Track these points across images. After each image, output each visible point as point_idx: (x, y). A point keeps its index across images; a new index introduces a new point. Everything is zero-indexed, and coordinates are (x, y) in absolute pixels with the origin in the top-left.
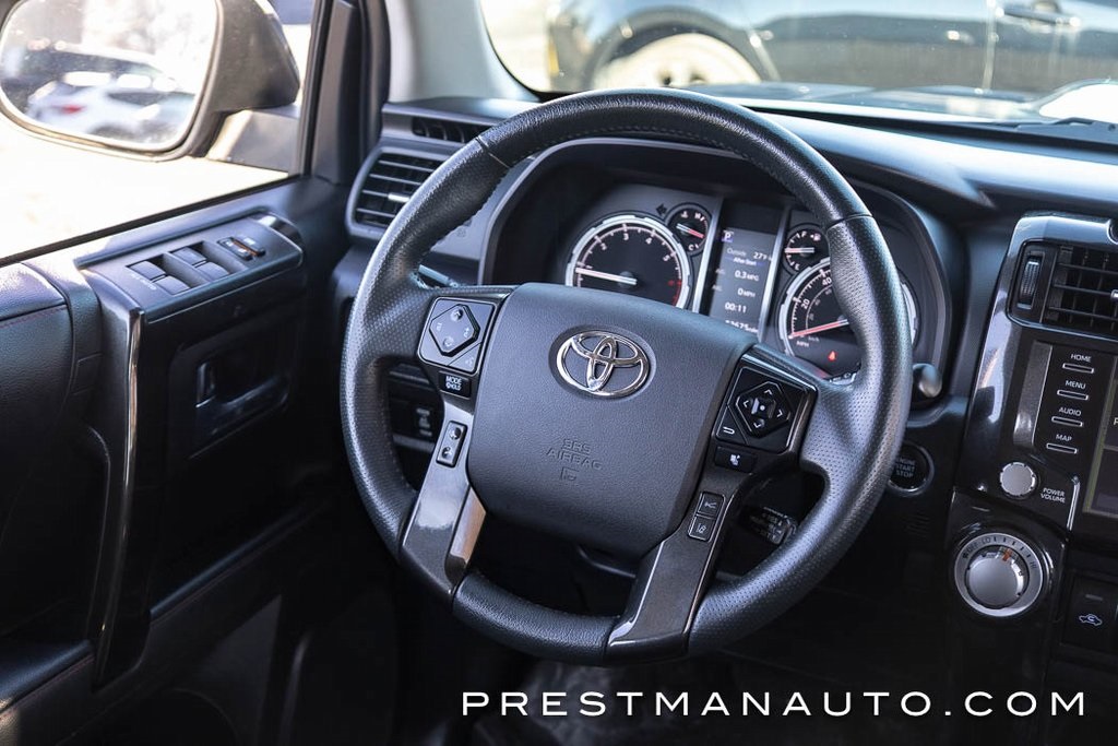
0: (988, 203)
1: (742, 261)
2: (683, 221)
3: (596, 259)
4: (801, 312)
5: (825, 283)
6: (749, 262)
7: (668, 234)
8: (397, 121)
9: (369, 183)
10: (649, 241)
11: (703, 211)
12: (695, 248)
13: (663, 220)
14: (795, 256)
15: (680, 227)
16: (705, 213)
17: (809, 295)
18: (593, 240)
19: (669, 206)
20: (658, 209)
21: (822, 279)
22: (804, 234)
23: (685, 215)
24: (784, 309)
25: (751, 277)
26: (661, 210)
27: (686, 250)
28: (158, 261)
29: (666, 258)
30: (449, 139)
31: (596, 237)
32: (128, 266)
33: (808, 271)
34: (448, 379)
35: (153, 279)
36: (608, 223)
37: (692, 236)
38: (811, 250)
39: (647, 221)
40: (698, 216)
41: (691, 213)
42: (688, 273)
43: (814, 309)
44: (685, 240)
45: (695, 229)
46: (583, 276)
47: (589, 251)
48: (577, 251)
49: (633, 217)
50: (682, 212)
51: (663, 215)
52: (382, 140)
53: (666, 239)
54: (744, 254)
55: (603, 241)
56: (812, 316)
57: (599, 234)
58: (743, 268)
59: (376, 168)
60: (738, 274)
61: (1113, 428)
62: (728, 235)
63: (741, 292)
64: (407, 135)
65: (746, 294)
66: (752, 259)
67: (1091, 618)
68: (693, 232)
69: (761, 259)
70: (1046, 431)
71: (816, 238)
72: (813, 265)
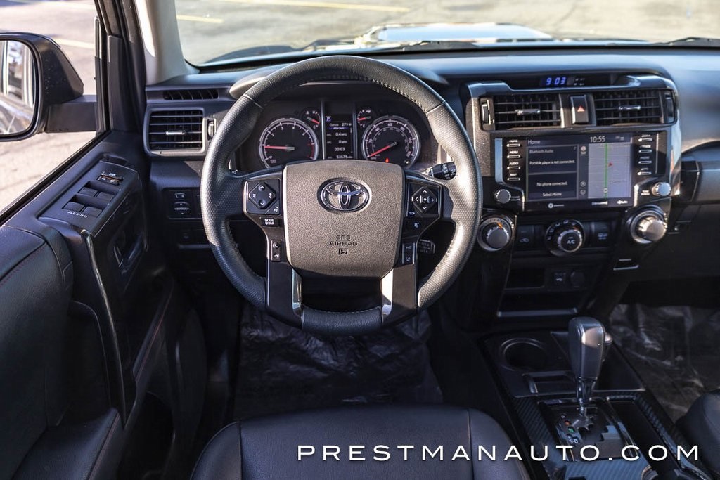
0: (446, 82)
1: (338, 128)
2: (308, 116)
3: (270, 141)
4: (369, 145)
5: (377, 130)
6: (340, 128)
7: (302, 123)
8: (154, 95)
9: (151, 129)
10: (293, 128)
11: (315, 109)
12: (316, 127)
13: (299, 117)
14: (362, 122)
15: (307, 119)
16: (317, 110)
17: (371, 137)
18: (267, 133)
19: (299, 111)
20: (295, 113)
21: (375, 129)
22: (363, 111)
23: (308, 113)
24: (363, 146)
25: (343, 135)
27: (312, 128)
28: (75, 199)
29: (304, 134)
30: (184, 99)
31: (268, 131)
32: (63, 208)
33: (369, 127)
34: (266, 220)
35: (81, 211)
36: (272, 124)
38: (370, 117)
39: (291, 119)
40: (314, 112)
41: (311, 112)
43: (375, 143)
44: (311, 124)
45: (315, 118)
46: (266, 149)
47: (266, 138)
48: (261, 139)
49: (284, 118)
50: (306, 112)
51: (298, 115)
52: (148, 105)
53: (302, 126)
54: (338, 125)
55: (272, 132)
56: (374, 146)
57: (270, 130)
58: (339, 131)
59: (152, 120)
60: (337, 134)
61: (531, 166)
62: (328, 118)
63: (340, 142)
64: (162, 101)
65: (343, 142)
66: (342, 127)
67: (524, 240)
68: (314, 121)
69: (346, 126)
70: (506, 174)
71: (369, 112)
72: (370, 124)
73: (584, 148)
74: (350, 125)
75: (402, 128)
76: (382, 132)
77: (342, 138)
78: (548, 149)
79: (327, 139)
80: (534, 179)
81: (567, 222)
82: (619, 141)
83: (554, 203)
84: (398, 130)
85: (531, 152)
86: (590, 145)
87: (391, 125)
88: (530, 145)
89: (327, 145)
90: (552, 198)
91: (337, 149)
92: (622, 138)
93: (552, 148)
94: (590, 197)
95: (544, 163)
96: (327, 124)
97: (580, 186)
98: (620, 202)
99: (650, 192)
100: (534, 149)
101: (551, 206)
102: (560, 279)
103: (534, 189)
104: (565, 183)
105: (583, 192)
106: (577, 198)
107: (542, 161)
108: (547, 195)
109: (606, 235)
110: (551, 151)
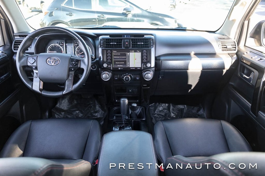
3: (51, 50)
7: (59, 45)
8: (17, 36)
9: (14, 45)
10: (57, 47)
19: (58, 42)
22: (76, 43)
24: (76, 52)
25: (71, 49)
29: (60, 48)
33: (78, 47)
34: (33, 67)
36: (51, 45)
41: (61, 42)
42: (63, 50)
44: (62, 46)
47: (49, 49)
49: (54, 44)
52: (15, 39)
55: (51, 48)
56: (79, 52)
59: (15, 43)
60: (69, 49)
61: (114, 58)
62: (67, 44)
64: (19, 37)
65: (71, 51)
67: (116, 78)
70: (107, 60)
73: (128, 54)
78: (119, 53)
80: (115, 61)
81: (127, 74)
82: (138, 52)
83: (120, 68)
85: (114, 54)
86: (130, 53)
88: (114, 52)
89: (66, 52)
90: (120, 67)
91: (69, 53)
92: (139, 51)
93: (120, 53)
94: (130, 67)
95: (118, 57)
97: (127, 64)
98: (138, 68)
99: (146, 66)
100: (115, 53)
101: (119, 69)
102: (131, 91)
103: (115, 64)
104: (124, 63)
105: (128, 65)
106: (127, 67)
107: (117, 57)
108: (119, 66)
109: (139, 78)
110: (119, 54)
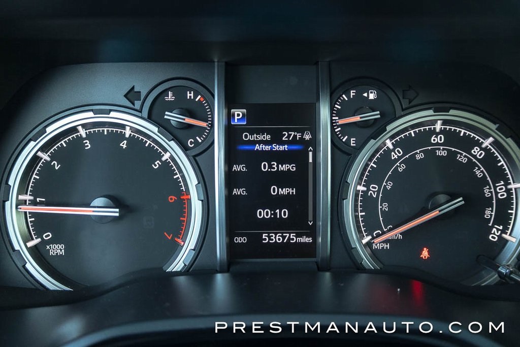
1: (268, 148)
2: (171, 107)
4: (368, 203)
5: (394, 156)
6: (276, 147)
7: (152, 129)
10: (124, 145)
11: (194, 85)
12: (196, 142)
13: (141, 112)
14: (348, 129)
15: (168, 115)
16: (201, 89)
18: (35, 159)
19: (142, 88)
20: (126, 96)
22: (352, 93)
23: (170, 97)
24: (348, 206)
25: (284, 168)
26: (131, 95)
27: (185, 148)
29: (157, 165)
31: (40, 154)
33: (372, 145)
36: (53, 129)
37: (190, 126)
38: (376, 115)
39: (116, 116)
40: (190, 95)
42: (195, 181)
45: (192, 115)
46: (33, 215)
49: (91, 114)
50: (165, 92)
51: (138, 104)
53: (149, 137)
56: (385, 207)
57: (44, 149)
58: (271, 156)
60: (264, 167)
62: (238, 113)
63: (274, 190)
65: (284, 191)
66: (283, 143)
68: (188, 120)
69: (294, 141)
71: (372, 96)
72: (375, 136)
74: (307, 137)
75: (476, 151)
76: (411, 162)
77: (282, 179)
79: (231, 180)
84: (463, 158)
87: (440, 139)
89: (230, 200)
91: (263, 214)
96: (232, 133)
